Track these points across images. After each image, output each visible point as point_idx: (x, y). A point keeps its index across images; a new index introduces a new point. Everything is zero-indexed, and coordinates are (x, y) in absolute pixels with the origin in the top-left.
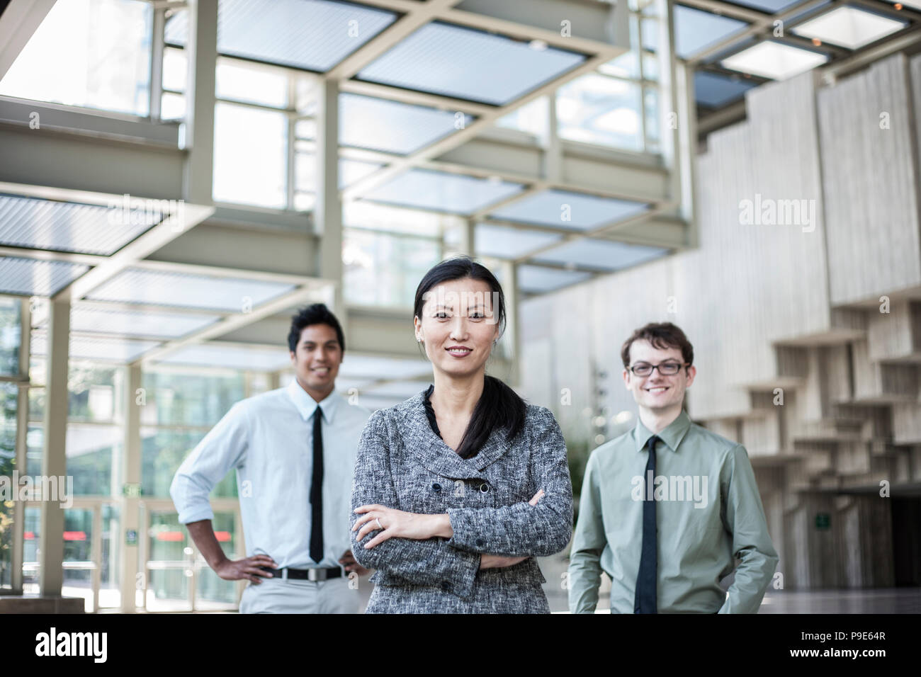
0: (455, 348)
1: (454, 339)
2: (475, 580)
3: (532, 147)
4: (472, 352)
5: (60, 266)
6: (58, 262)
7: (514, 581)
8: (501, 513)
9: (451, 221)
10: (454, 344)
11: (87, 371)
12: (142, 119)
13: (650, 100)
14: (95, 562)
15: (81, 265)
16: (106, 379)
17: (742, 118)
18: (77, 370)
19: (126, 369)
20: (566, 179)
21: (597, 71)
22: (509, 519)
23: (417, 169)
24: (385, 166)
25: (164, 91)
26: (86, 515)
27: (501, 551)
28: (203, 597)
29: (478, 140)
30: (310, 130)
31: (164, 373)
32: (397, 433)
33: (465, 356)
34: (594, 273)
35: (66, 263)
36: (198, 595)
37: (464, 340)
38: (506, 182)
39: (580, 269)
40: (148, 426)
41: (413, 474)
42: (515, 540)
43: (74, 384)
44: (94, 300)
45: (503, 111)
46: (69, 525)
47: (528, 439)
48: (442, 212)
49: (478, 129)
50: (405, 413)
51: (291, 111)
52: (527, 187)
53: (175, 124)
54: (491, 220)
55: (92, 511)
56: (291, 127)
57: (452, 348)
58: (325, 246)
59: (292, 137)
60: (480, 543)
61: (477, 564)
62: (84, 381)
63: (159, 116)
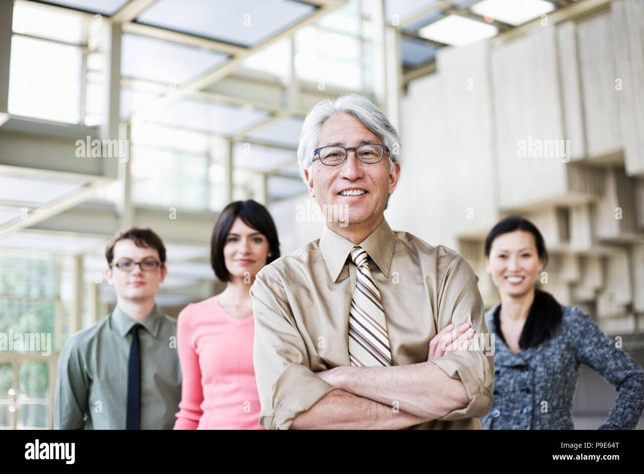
0: (512, 278)
1: (510, 271)
4: (525, 279)
9: (215, 141)
10: (512, 274)
17: (433, 71)
20: (302, 108)
23: (188, 98)
29: (231, 77)
30: (100, 63)
33: (520, 283)
37: (518, 271)
38: (258, 109)
45: (251, 51)
48: (209, 133)
49: (231, 67)
51: (83, 46)
52: (273, 115)
54: (246, 140)
56: (84, 58)
59: (85, 70)
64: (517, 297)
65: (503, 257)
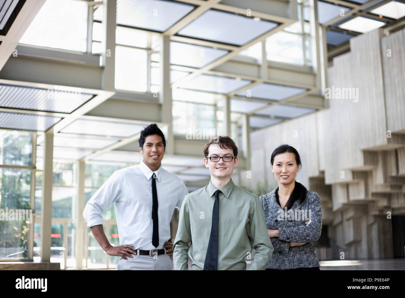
0: (283, 175)
1: (283, 173)
2: (289, 250)
3: (254, 64)
4: (289, 177)
5: (49, 118)
6: (48, 116)
7: (303, 250)
8: (295, 229)
9: (219, 97)
10: (283, 174)
11: (61, 164)
12: (84, 53)
13: (307, 43)
14: (65, 247)
15: (58, 117)
16: (70, 167)
17: (348, 50)
18: (57, 163)
19: (78, 162)
20: (269, 78)
21: (283, 31)
22: (297, 231)
23: (204, 74)
24: (191, 73)
25: (93, 41)
26: (62, 227)
27: (295, 241)
28: (112, 262)
29: (231, 61)
30: (158, 57)
31: (95, 164)
32: (266, 203)
33: (287, 178)
34: (283, 119)
35: (51, 117)
36: (110, 261)
37: (286, 173)
38: (243, 79)
39: (277, 117)
40: (88, 188)
41: (270, 217)
42: (299, 238)
43: (56, 169)
44: (63, 133)
45: (241, 48)
46: (54, 231)
47: (307, 204)
48: (215, 93)
49: (231, 56)
50: (269, 196)
51: (149, 49)
52: (253, 82)
53: (98, 55)
54: (237, 96)
55: (64, 225)
56: (149, 56)
57: (282, 175)
58: (164, 108)
59: (150, 61)
60: (288, 239)
61: (289, 245)
62: (60, 168)
63: (91, 52)
64: (285, 185)
65: (279, 165)
